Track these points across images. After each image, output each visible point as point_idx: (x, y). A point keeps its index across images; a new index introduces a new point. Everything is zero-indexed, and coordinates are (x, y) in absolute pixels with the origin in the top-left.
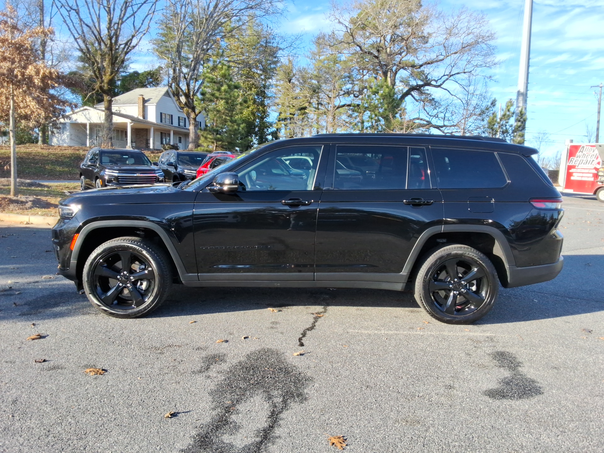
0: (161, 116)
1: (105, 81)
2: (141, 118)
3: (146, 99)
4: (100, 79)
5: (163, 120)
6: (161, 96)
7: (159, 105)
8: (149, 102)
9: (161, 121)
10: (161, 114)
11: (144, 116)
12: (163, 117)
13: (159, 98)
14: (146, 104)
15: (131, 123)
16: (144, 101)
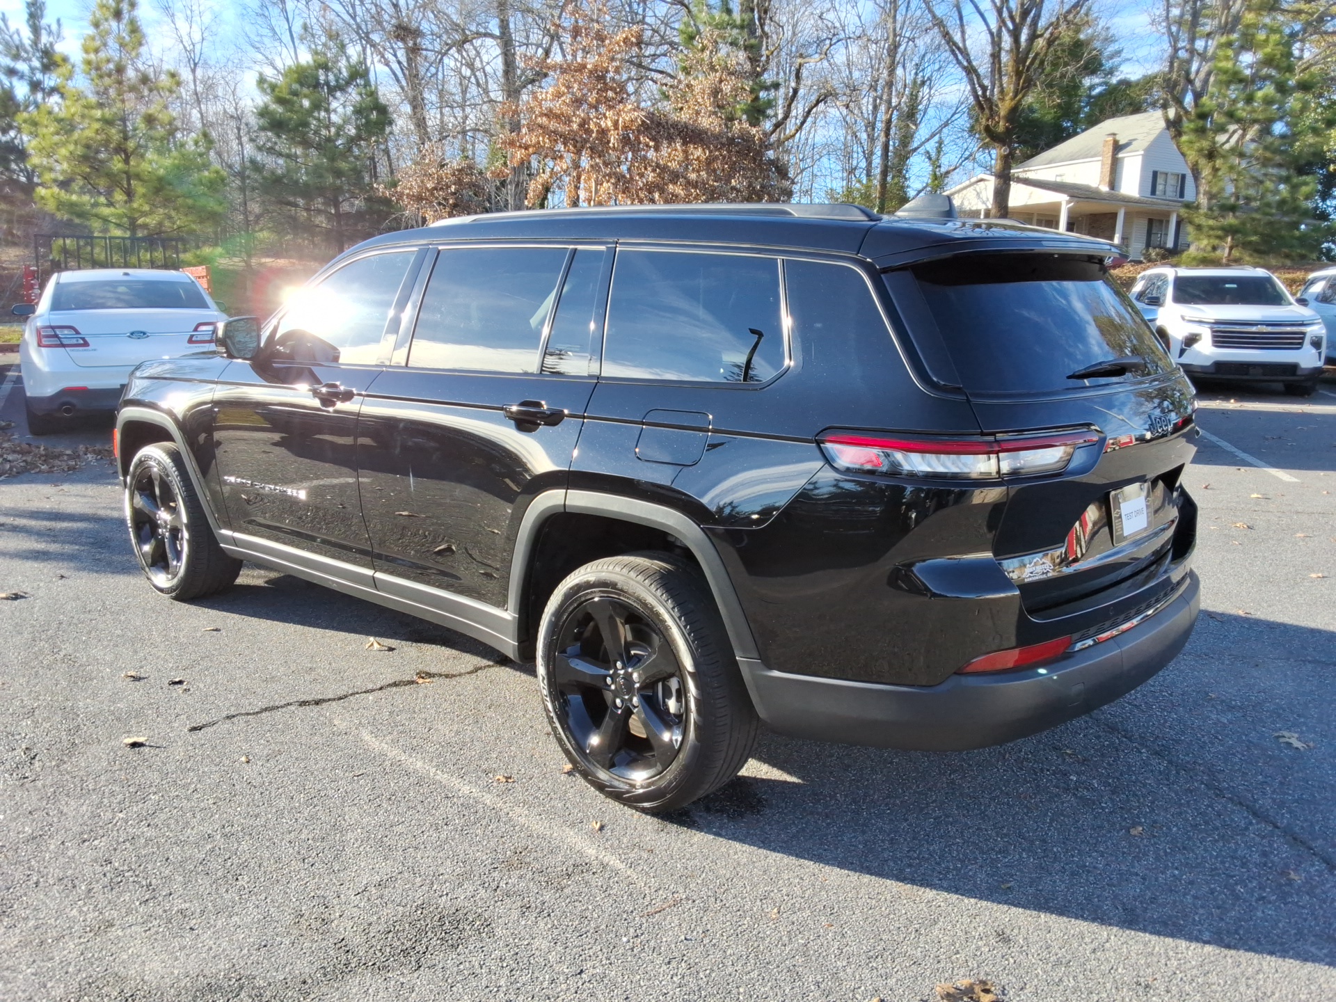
0: (1154, 179)
1: (1002, 113)
2: (1105, 188)
3: (1121, 143)
4: (987, 111)
5: (1160, 188)
6: (1157, 132)
7: (1150, 154)
8: (1128, 149)
9: (1153, 192)
10: (1155, 174)
11: (1113, 184)
12: (1160, 180)
13: (1152, 138)
14: (1120, 155)
15: (1068, 202)
16: (1118, 147)
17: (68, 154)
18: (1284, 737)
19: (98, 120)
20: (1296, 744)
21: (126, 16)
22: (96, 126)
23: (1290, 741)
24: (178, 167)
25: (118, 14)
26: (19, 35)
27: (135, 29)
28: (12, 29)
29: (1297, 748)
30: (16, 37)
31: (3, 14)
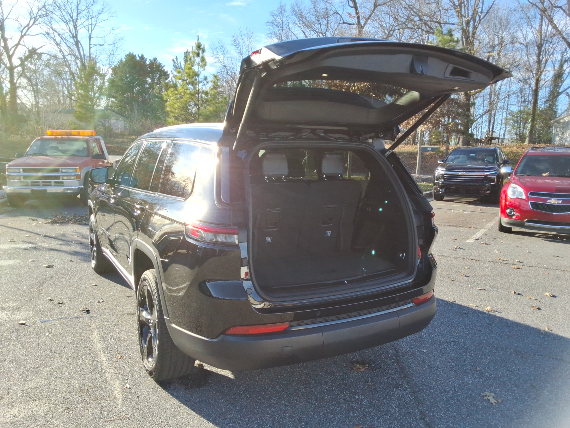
17: (177, 107)
18: (486, 396)
19: (188, 94)
20: (493, 401)
21: (201, 55)
22: (188, 96)
23: (489, 398)
24: (215, 111)
25: (198, 55)
26: (180, 63)
27: (203, 60)
28: (179, 62)
29: (492, 403)
30: (179, 64)
31: (177, 57)
